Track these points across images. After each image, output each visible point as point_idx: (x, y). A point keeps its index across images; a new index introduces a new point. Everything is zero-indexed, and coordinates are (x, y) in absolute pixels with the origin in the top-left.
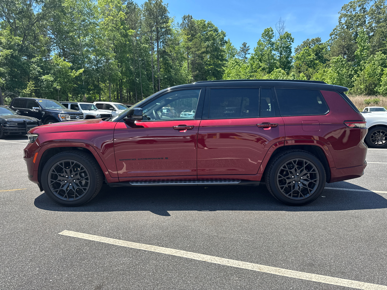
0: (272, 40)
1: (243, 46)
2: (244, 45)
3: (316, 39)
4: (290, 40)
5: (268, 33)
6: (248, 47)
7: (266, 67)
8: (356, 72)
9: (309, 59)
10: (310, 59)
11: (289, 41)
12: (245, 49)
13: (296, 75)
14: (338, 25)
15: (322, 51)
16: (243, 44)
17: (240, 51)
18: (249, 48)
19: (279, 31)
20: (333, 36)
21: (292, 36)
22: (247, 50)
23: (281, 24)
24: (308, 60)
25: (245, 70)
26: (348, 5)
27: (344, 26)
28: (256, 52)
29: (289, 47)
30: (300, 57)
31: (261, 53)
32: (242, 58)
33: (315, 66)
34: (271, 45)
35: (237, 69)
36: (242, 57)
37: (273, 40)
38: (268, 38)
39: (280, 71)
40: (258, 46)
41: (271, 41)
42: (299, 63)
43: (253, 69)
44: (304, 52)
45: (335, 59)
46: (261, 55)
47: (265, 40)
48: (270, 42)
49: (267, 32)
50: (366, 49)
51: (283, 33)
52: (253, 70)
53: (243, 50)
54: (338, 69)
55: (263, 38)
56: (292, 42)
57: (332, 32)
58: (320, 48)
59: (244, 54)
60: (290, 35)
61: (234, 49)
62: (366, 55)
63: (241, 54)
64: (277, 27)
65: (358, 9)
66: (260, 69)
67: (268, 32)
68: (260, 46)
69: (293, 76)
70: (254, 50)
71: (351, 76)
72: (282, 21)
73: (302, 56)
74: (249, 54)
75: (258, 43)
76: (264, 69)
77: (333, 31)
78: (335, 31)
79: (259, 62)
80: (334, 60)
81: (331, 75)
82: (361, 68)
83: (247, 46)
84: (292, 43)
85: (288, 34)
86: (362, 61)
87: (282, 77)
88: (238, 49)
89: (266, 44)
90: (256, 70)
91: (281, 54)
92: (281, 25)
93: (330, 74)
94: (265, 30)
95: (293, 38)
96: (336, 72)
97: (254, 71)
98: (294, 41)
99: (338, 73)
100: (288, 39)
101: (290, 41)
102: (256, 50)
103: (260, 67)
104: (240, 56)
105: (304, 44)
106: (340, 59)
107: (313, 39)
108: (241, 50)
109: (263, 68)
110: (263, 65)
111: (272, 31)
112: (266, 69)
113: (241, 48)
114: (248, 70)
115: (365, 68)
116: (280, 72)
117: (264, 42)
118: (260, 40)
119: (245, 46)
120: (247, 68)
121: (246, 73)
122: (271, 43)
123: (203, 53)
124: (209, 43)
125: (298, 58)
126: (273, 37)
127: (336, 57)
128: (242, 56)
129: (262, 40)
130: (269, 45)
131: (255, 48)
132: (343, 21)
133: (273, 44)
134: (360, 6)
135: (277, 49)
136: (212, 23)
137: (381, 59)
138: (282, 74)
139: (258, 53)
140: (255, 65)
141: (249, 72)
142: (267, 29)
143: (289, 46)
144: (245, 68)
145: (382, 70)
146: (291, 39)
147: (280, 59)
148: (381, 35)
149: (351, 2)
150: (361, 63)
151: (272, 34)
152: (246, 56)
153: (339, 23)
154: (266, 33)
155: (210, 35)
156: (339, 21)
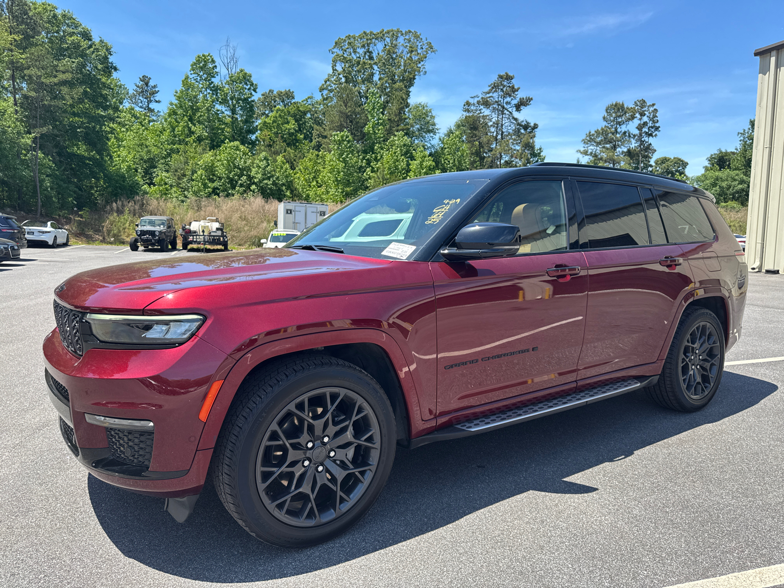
0: (213, 80)
1: (141, 83)
2: (145, 80)
3: (286, 93)
4: (249, 86)
5: (205, 65)
6: (155, 87)
7: (205, 136)
8: (369, 162)
9: (286, 129)
10: (289, 130)
11: (247, 87)
12: (147, 90)
13: (270, 158)
14: (331, 73)
15: (304, 118)
16: (141, 77)
17: (135, 93)
18: (157, 89)
19: (226, 65)
20: (325, 92)
21: (254, 80)
22: (154, 94)
23: (229, 52)
24: (285, 131)
25: (159, 136)
26: (345, 40)
27: (341, 76)
28: (180, 101)
29: (250, 100)
30: (269, 123)
31: (190, 104)
32: (141, 110)
33: (297, 144)
34: (213, 91)
35: (137, 133)
36: (141, 107)
37: (216, 81)
38: (205, 76)
39: (237, 147)
40: (184, 89)
41: (212, 82)
42: (269, 135)
43: (175, 137)
44: (277, 116)
45: (337, 135)
46: (191, 108)
47: (199, 78)
48: (210, 84)
49: (203, 63)
50: (381, 124)
51: (235, 71)
52: (177, 139)
53: (142, 92)
54: (343, 154)
55: (194, 73)
56: (255, 90)
57: (323, 85)
58: (301, 112)
59: (145, 100)
60: (250, 77)
61: (120, 87)
62: (382, 136)
63: (140, 101)
64: (221, 55)
65: (361, 51)
66: (193, 137)
67: (205, 62)
68: (188, 89)
69: (265, 159)
70: (175, 95)
71: (361, 169)
72: (231, 46)
73: (274, 122)
74: (156, 102)
75: (183, 81)
76: (199, 140)
77: (324, 83)
78: (328, 83)
79: (189, 123)
80: (336, 137)
81: (332, 165)
82: (376, 157)
83: (151, 83)
84: (253, 93)
85: (246, 74)
86: (377, 145)
87: (243, 160)
88: (131, 89)
89: (202, 88)
90: (184, 140)
91: (233, 111)
92: (229, 55)
93: (332, 163)
94: (199, 57)
95: (254, 83)
96: (341, 159)
97: (180, 140)
98: (257, 90)
99: (344, 161)
100: (246, 84)
101: (249, 89)
102: (179, 97)
103: (193, 133)
104: (136, 103)
105: (265, 98)
106: (347, 138)
107: (281, 93)
108: (136, 91)
109: (198, 137)
110: (198, 129)
111: (213, 61)
112: (204, 139)
113: (138, 87)
114: (164, 137)
115: (382, 157)
116: (237, 149)
117: (197, 82)
118: (187, 78)
119: (147, 84)
120: (161, 132)
121: (162, 144)
122: (213, 87)
123: (64, 83)
124: (74, 62)
125: (267, 126)
126: (215, 76)
127: (339, 132)
128: (140, 104)
129: (191, 77)
130: (208, 91)
131: (176, 92)
132: (339, 68)
133: (215, 90)
134: (363, 46)
135: (224, 102)
136: (74, 17)
137: (404, 145)
138: (242, 153)
139: (185, 103)
140: (180, 129)
141: (167, 141)
142: (203, 56)
143: (249, 98)
144: (158, 133)
145: (408, 165)
146: (252, 84)
147: (233, 123)
148: (401, 103)
149: (350, 35)
150: (376, 147)
151: (213, 69)
152: (150, 106)
153: (333, 70)
154: (201, 65)
155: (73, 43)
156: (333, 67)
